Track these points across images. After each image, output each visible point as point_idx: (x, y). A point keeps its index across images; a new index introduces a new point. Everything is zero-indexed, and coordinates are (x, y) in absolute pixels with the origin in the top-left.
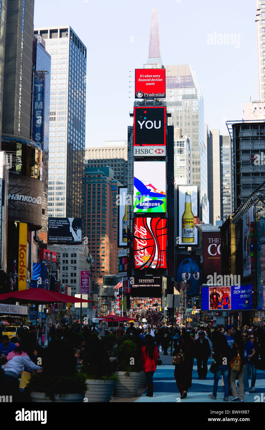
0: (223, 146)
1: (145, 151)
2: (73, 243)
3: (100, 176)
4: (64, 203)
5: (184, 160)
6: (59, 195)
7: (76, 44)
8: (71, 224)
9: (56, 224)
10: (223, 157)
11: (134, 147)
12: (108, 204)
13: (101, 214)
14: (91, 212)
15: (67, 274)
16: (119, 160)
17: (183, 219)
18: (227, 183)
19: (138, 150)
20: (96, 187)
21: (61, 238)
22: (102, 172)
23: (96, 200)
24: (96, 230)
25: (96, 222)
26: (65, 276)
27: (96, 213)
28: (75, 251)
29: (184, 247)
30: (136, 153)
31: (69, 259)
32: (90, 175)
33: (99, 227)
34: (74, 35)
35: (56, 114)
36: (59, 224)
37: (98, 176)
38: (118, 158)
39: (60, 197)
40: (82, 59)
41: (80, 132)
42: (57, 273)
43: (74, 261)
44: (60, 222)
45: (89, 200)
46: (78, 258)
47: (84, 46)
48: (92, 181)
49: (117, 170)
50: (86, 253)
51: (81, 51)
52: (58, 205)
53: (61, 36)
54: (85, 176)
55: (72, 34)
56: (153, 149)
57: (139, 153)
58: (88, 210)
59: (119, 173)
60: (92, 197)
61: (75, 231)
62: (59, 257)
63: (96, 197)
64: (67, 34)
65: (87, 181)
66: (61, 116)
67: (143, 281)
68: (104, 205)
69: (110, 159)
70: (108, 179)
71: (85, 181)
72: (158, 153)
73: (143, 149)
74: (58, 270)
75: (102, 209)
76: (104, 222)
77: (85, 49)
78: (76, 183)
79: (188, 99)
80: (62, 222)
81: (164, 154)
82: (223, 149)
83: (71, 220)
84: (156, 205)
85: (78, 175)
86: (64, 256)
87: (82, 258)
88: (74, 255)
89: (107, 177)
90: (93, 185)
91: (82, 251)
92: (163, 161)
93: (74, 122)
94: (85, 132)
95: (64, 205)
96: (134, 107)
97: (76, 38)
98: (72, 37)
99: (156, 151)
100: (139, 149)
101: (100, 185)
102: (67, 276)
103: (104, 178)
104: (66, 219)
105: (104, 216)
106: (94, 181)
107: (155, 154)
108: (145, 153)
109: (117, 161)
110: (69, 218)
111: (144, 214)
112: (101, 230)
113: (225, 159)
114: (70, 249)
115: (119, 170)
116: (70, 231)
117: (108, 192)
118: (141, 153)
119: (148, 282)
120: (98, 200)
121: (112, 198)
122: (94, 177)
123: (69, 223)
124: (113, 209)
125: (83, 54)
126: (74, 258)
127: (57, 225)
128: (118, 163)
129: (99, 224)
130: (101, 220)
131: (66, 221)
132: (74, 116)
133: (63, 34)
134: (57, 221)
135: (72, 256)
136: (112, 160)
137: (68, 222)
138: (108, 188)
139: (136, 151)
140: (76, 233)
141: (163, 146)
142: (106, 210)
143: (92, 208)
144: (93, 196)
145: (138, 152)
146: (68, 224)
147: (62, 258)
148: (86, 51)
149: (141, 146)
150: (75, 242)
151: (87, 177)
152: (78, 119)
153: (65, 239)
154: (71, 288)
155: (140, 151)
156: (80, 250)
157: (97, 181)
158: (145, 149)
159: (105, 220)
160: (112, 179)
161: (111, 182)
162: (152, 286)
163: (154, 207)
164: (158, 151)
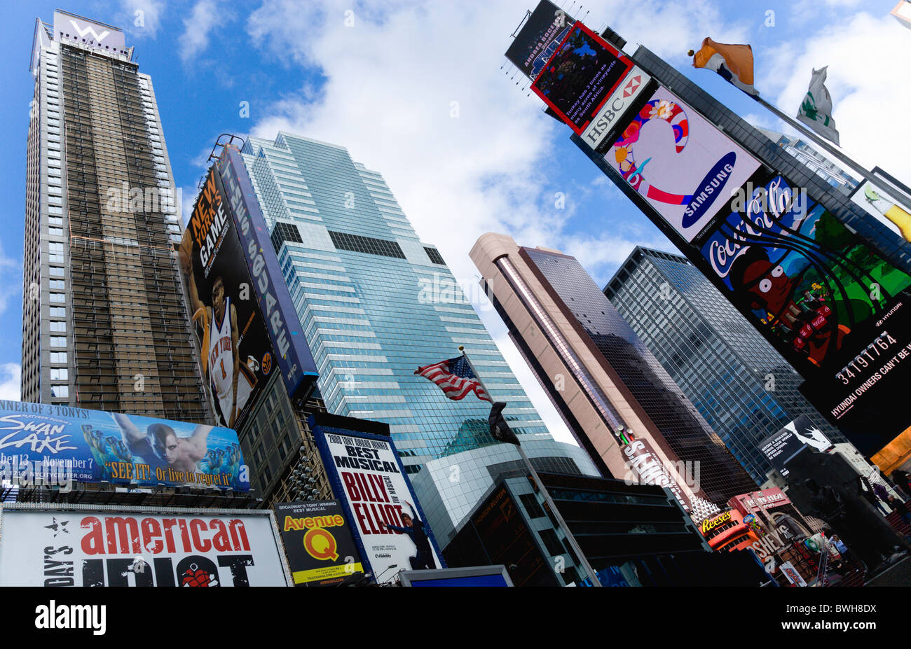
1: (607, 118)
8: (795, 432)
9: (775, 448)
11: (582, 136)
19: (593, 133)
30: (595, 141)
44: (778, 441)
56: (618, 99)
57: (600, 134)
61: (810, 437)
67: (853, 370)
72: (633, 92)
73: (601, 120)
80: (781, 439)
84: (725, 175)
99: (626, 94)
100: (594, 129)
104: (783, 431)
107: (630, 99)
108: (610, 120)
110: (786, 427)
116: (804, 443)
118: (603, 130)
119: (873, 355)
123: (792, 433)
127: (778, 448)
131: (786, 433)
134: (773, 442)
137: (789, 432)
139: (592, 138)
140: (814, 439)
141: (631, 72)
145: (596, 137)
146: (791, 435)
149: (593, 119)
155: (599, 129)
158: (605, 116)
162: (903, 355)
163: (723, 184)
164: (629, 89)
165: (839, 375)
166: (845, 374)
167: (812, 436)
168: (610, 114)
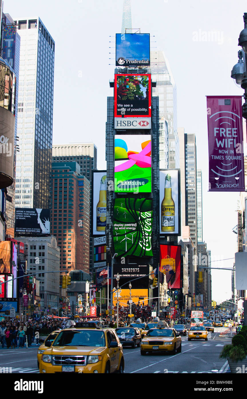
0: (188, 144)
1: (128, 123)
2: (41, 235)
3: (67, 170)
4: (31, 196)
5: (163, 143)
6: (26, 187)
7: (45, 37)
8: (39, 215)
10: (188, 155)
11: (115, 118)
12: (74, 199)
13: (67, 209)
14: (58, 207)
15: (34, 267)
16: (85, 157)
17: (162, 206)
18: (192, 181)
19: (119, 122)
20: (63, 181)
21: (28, 229)
22: (69, 167)
23: (63, 196)
24: (63, 225)
25: (63, 217)
26: (33, 269)
27: (63, 207)
28: (43, 243)
29: (164, 237)
30: (117, 126)
31: (37, 251)
32: (56, 170)
33: (65, 222)
34: (42, 27)
35: (24, 105)
36: (26, 215)
37: (65, 170)
38: (84, 155)
39: (27, 189)
40: (50, 52)
41: (48, 125)
42: (25, 264)
43: (42, 253)
44: (27, 213)
45: (56, 195)
46: (46, 251)
47: (52, 40)
48: (59, 176)
49: (83, 166)
50: (54, 245)
51: (49, 44)
52: (25, 198)
53: (29, 27)
54: (52, 171)
55: (41, 25)
56: (136, 121)
57: (121, 126)
58: (54, 205)
59: (85, 170)
60: (58, 192)
61: (43, 222)
62: (27, 249)
63: (63, 192)
64: (36, 26)
65: (54, 176)
66: (29, 107)
67: (126, 270)
68: (71, 200)
69: (76, 156)
70: (75, 174)
71: (52, 176)
72: (142, 126)
73: (126, 121)
74: (26, 261)
75: (69, 205)
76: (70, 217)
77: (53, 43)
78: (43, 181)
79: (162, 85)
80: (30, 213)
81: (149, 127)
82: (188, 147)
83: (39, 211)
85: (45, 172)
86: (31, 248)
87: (50, 251)
88: (42, 248)
89: (73, 172)
90: (60, 180)
91: (50, 243)
92: (148, 134)
93: (42, 114)
94: (52, 125)
95: (31, 198)
96: (115, 75)
97: (45, 30)
98: (40, 29)
99: (140, 124)
100: (121, 121)
101: (66, 179)
102: (35, 269)
103: (71, 173)
104: (34, 209)
105: (70, 211)
106: (61, 176)
107: (139, 127)
108: (128, 126)
109: (83, 158)
110: (37, 209)
111: (126, 194)
112: (67, 225)
113: (190, 157)
114: (38, 241)
115: (85, 167)
116: (38, 223)
117: (75, 187)
118: (123, 126)
119: (133, 271)
120: (64, 195)
121: (79, 193)
122: (61, 172)
123: (37, 214)
124: (79, 205)
125: (52, 48)
126: (42, 251)
127: (24, 216)
128: (83, 160)
129: (66, 219)
130: (68, 215)
131: (34, 212)
132: (42, 109)
133: (32, 25)
134: (25, 212)
135: (40, 248)
136: (78, 157)
137: (36, 213)
138: (75, 183)
140: (44, 225)
141: (148, 118)
142: (72, 205)
143: (58, 203)
144: (60, 191)
145: (119, 125)
147: (29, 251)
148: (54, 44)
149: (123, 117)
150: (44, 234)
151: (54, 172)
152: (46, 111)
153: (33, 231)
154: (39, 281)
155: (122, 124)
156: (48, 242)
157: (63, 175)
158: (128, 121)
159: (72, 215)
160: (79, 174)
161: (78, 177)
162: (138, 275)
164: (142, 123)
165: (123, 269)
166: (124, 270)
167: (45, 222)
168: (130, 123)
